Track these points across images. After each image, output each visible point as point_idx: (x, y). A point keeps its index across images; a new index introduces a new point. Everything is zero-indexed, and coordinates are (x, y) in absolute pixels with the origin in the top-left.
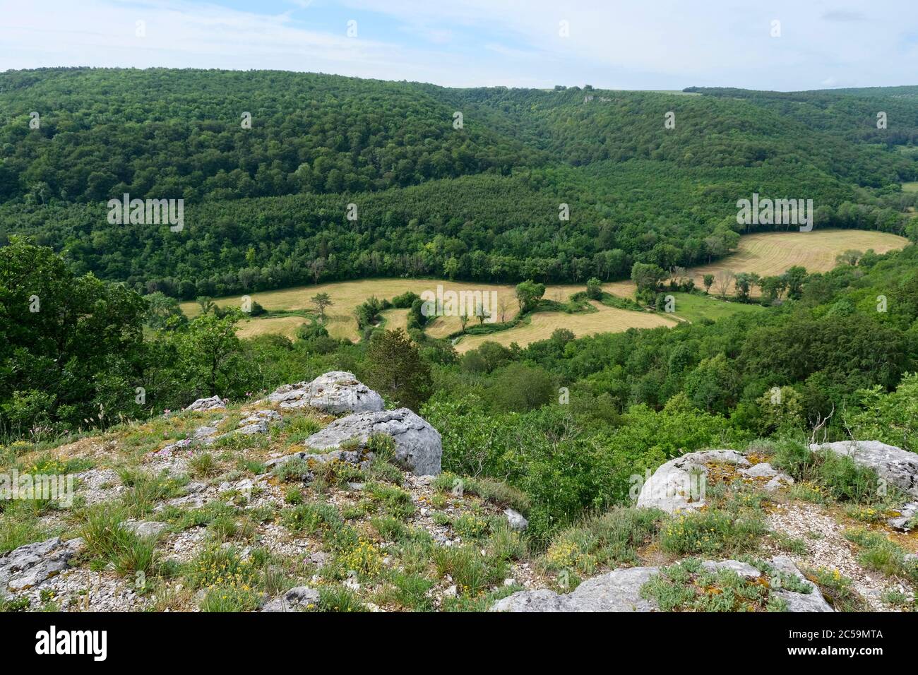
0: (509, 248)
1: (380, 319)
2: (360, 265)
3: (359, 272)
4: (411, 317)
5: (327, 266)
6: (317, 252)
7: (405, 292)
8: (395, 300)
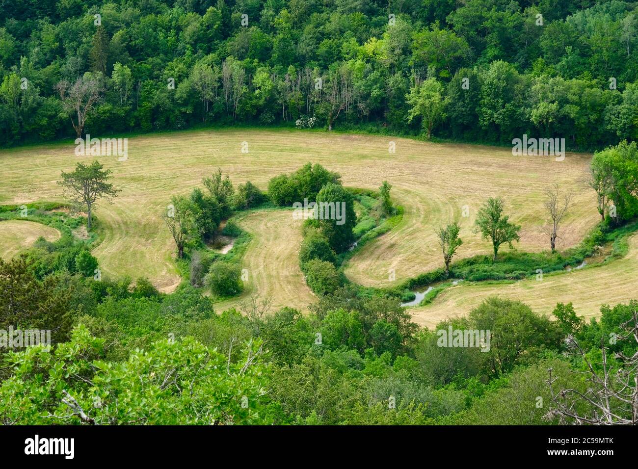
0: (583, 55)
1: (233, 233)
2: (193, 93)
3: (189, 110)
4: (312, 231)
5: (106, 93)
6: (85, 56)
7: (301, 166)
8: (276, 185)
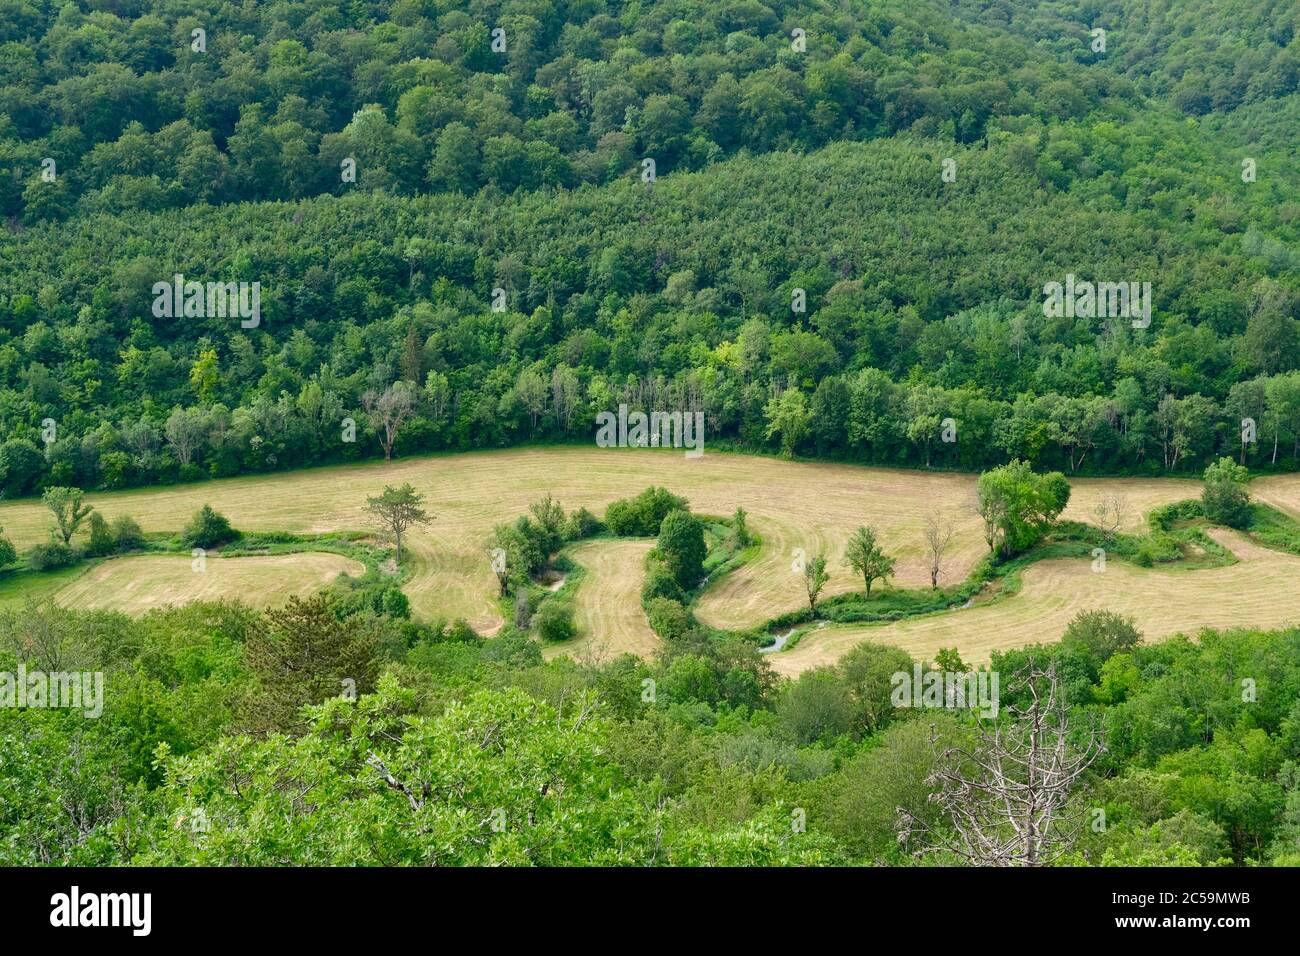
0: (966, 361)
1: (564, 567)
2: (518, 406)
3: (514, 425)
4: (656, 565)
5: (419, 406)
6: (395, 363)
7: (644, 489)
8: (614, 511)
